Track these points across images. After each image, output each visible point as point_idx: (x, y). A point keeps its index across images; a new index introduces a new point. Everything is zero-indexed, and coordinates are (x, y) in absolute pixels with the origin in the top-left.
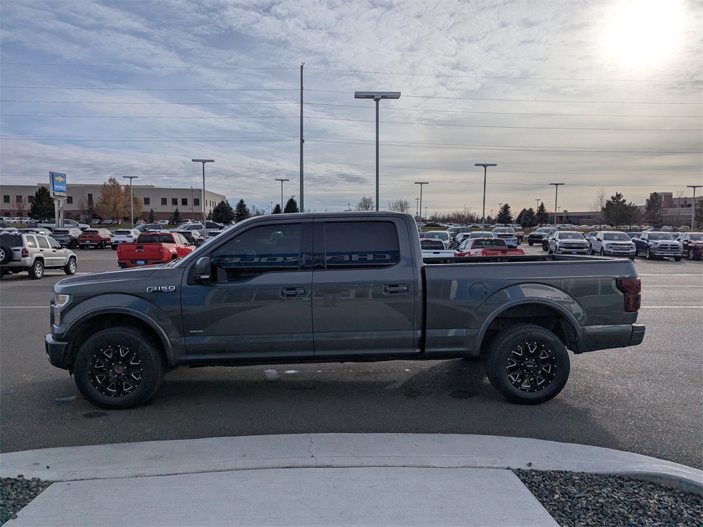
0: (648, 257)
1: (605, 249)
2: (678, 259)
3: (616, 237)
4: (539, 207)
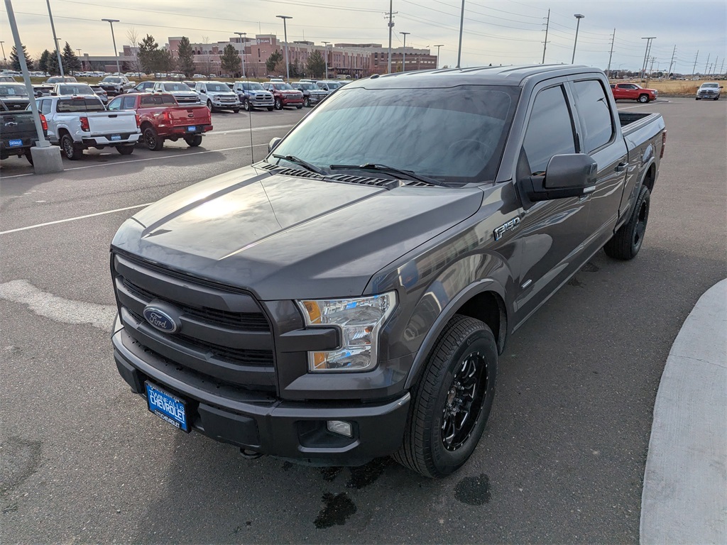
0: (247, 108)
1: (213, 101)
2: (270, 109)
3: (218, 88)
4: (64, 49)
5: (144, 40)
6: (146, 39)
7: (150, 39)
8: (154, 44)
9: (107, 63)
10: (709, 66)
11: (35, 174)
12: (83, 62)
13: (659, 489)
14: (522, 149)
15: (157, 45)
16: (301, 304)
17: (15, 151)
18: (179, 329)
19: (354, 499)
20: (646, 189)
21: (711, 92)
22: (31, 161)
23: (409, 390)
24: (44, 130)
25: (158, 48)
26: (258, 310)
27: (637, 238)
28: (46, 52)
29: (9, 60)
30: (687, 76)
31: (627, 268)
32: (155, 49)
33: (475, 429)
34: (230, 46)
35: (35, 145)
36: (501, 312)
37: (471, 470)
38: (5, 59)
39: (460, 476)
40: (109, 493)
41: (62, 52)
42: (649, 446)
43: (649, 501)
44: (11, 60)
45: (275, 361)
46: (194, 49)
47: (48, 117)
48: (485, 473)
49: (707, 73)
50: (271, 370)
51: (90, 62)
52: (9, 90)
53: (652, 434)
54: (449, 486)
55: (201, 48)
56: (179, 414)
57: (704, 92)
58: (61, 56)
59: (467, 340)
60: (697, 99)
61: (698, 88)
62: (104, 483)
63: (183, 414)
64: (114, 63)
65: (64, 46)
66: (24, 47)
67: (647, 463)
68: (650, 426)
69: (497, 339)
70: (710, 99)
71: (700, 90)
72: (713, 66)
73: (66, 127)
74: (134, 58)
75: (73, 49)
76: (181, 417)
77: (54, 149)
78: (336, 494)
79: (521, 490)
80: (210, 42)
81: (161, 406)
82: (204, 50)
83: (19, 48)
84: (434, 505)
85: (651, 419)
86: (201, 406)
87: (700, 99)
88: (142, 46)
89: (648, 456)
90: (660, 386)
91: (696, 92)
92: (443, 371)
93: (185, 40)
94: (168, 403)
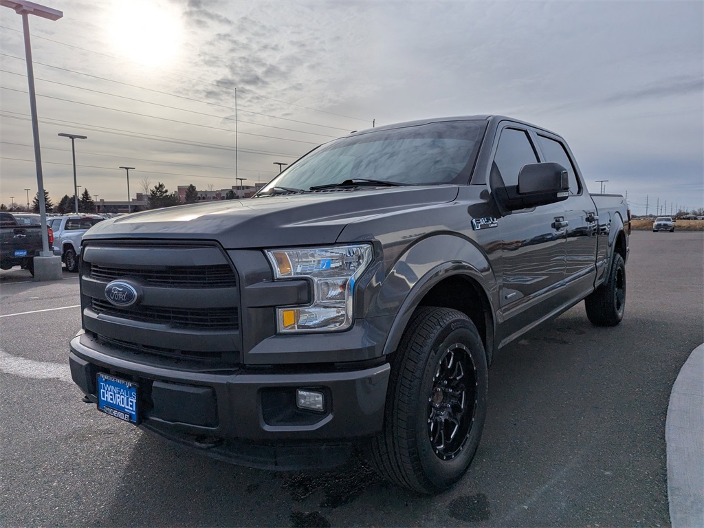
4: (83, 195)
5: (156, 187)
6: (158, 186)
7: (161, 186)
8: (164, 190)
9: (120, 207)
10: (660, 208)
11: (33, 281)
12: (98, 206)
13: (688, 503)
14: (494, 164)
15: (166, 191)
16: (270, 254)
17: (19, 261)
18: (140, 299)
19: (328, 518)
20: (619, 256)
21: (666, 226)
22: (32, 273)
23: (390, 358)
24: (49, 242)
25: (167, 194)
26: (224, 262)
27: (619, 305)
28: (66, 197)
29: (32, 204)
30: (641, 216)
31: (613, 332)
32: (165, 195)
33: (468, 443)
34: (232, 192)
35: (39, 255)
36: (486, 315)
37: (466, 489)
38: (28, 204)
39: (454, 495)
40: (38, 516)
41: (80, 196)
42: (668, 467)
43: (679, 516)
44: (33, 204)
45: (240, 325)
46: (199, 195)
47: (56, 234)
48: (483, 492)
49: (659, 215)
50: (237, 333)
51: (105, 206)
52: (25, 220)
53: (668, 456)
54: (442, 504)
55: (206, 195)
56: (130, 403)
57: (659, 226)
58: (78, 200)
59: (451, 323)
60: (654, 231)
61: (654, 222)
62: (35, 507)
63: (135, 401)
64: (127, 207)
65: (83, 191)
66: (47, 193)
67: (668, 481)
68: (664, 451)
69: (485, 344)
70: (666, 231)
71: (656, 223)
72: (663, 209)
73: (72, 242)
74: (145, 202)
75: (91, 194)
76: (132, 406)
77: (56, 258)
78: (307, 513)
79: (526, 507)
80: (214, 189)
81: (112, 399)
82: (208, 196)
83: (42, 194)
84: (423, 521)
85: (665, 444)
86: (155, 384)
87: (657, 231)
88: (153, 192)
89: (668, 475)
90: (667, 416)
91: (652, 225)
92: (426, 349)
93: (192, 188)
94: (119, 393)
